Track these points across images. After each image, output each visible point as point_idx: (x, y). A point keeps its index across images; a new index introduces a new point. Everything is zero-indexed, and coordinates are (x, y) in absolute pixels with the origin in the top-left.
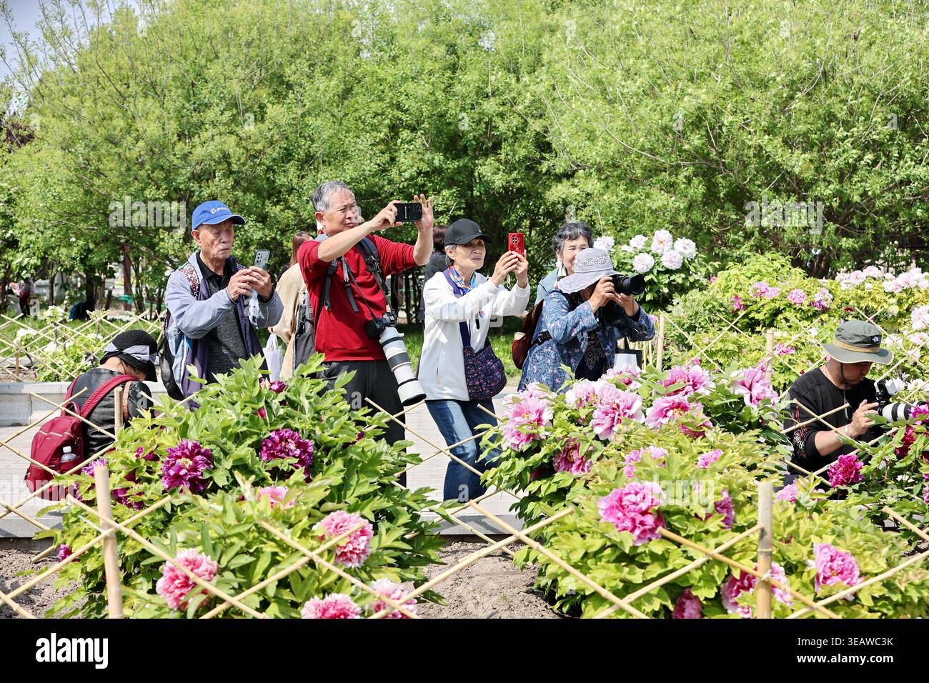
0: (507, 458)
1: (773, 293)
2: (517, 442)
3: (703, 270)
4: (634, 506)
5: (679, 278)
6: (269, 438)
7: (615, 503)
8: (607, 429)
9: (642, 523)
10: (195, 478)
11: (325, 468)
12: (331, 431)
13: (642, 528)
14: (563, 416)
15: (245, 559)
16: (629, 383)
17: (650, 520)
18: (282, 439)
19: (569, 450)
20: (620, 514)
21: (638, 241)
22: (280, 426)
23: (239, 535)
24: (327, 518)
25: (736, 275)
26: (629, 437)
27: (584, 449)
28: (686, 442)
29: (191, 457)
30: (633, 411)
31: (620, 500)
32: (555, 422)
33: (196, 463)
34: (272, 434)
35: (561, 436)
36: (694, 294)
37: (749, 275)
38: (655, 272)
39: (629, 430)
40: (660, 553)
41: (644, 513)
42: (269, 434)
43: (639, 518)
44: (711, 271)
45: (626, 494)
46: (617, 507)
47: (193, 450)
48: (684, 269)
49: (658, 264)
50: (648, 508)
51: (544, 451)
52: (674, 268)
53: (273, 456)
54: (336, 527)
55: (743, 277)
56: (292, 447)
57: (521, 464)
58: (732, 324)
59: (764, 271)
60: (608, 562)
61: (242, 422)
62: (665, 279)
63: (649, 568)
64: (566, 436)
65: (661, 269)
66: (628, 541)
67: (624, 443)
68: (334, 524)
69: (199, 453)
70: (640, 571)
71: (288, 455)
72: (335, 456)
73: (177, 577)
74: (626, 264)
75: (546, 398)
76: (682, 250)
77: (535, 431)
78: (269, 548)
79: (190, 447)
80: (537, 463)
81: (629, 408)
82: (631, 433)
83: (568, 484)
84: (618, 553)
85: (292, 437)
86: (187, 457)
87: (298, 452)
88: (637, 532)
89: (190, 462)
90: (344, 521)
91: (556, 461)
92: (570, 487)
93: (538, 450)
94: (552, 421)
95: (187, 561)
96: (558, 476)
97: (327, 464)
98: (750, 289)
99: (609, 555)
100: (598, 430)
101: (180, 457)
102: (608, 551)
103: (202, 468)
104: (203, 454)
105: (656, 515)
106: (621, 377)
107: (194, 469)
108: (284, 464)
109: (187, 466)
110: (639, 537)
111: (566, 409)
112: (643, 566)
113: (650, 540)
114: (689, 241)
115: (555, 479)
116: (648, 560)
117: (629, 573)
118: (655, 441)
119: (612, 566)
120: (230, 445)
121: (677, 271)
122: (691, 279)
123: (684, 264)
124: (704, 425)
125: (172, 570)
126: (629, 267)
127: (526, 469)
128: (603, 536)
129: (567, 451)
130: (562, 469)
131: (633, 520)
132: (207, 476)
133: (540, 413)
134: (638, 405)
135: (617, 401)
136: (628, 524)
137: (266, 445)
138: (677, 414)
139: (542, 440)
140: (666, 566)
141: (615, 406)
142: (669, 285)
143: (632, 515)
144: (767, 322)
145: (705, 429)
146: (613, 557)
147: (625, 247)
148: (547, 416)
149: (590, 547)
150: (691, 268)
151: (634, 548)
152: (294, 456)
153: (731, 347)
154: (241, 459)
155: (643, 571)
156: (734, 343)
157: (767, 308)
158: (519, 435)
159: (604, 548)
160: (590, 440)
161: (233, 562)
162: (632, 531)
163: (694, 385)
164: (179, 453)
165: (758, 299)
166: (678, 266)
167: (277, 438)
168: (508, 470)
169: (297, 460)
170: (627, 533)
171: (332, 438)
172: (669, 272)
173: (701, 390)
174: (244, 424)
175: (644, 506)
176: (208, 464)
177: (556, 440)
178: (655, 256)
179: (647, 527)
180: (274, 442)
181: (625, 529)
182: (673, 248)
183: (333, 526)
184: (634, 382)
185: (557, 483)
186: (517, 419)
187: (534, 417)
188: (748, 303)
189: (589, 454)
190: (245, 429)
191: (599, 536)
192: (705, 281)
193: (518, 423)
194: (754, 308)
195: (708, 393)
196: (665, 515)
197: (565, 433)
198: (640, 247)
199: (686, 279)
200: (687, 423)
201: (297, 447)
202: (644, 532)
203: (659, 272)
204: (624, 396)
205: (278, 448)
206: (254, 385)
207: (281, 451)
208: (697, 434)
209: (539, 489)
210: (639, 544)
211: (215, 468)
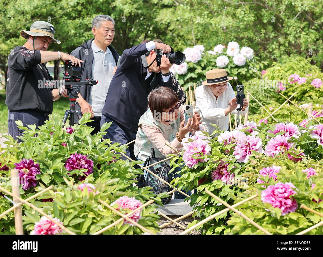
0: (185, 172)
1: (302, 81)
2: (191, 164)
3: (258, 66)
4: (281, 195)
5: (243, 71)
6: (70, 158)
7: (270, 193)
8: (243, 157)
9: (285, 204)
10: (32, 179)
11: (100, 175)
12: (103, 155)
13: (285, 206)
14: (217, 149)
15: (78, 221)
16: (251, 131)
17: (289, 202)
18: (77, 159)
19: (221, 168)
20: (273, 199)
21: (219, 48)
22: (75, 152)
23: (74, 208)
24: (118, 200)
25: (279, 70)
26: (259, 161)
27: (230, 167)
28: (292, 164)
29: (28, 168)
30: (257, 147)
31: (273, 192)
32: (213, 153)
33: (32, 171)
34: (72, 156)
35: (216, 160)
36: (255, 81)
37: (286, 69)
38: (229, 67)
39: (260, 157)
40: (295, 219)
41: (287, 198)
42: (69, 156)
43: (284, 201)
44: (262, 67)
45: (277, 188)
46: (272, 195)
47: (29, 164)
48: (247, 65)
49: (231, 62)
50: (288, 196)
51: (207, 168)
52: (240, 65)
53: (73, 168)
54: (124, 204)
55: (282, 71)
56: (83, 163)
57: (193, 176)
58: (289, 99)
59: (295, 67)
60: (267, 224)
61: (54, 149)
62: (235, 72)
63: (289, 227)
64: (219, 160)
65: (233, 66)
66: (278, 212)
67: (257, 164)
68: (123, 202)
69: (32, 166)
70: (285, 229)
71: (81, 167)
72: (105, 168)
73: (42, 230)
74: (211, 62)
75: (207, 139)
76: (245, 54)
77: (202, 157)
78: (91, 215)
79: (28, 162)
80: (202, 175)
81: (255, 145)
82: (261, 158)
83: (220, 187)
84: (272, 219)
85: (82, 157)
86: (26, 168)
87: (86, 166)
88: (283, 208)
89: (28, 171)
90: (128, 201)
91: (213, 174)
92: (221, 189)
93: (203, 168)
94: (211, 152)
95: (47, 221)
96: (215, 182)
97: (101, 173)
98: (289, 78)
99: (267, 220)
100: (238, 157)
101: (22, 168)
102: (267, 218)
103: (35, 174)
104: (35, 166)
105: (292, 199)
106: (247, 128)
107: (31, 174)
108: (81, 172)
109: (27, 173)
110: (284, 211)
111: (219, 145)
112: (286, 226)
113: (289, 212)
114: (249, 49)
115: (213, 184)
116: (288, 223)
117: (279, 229)
118: (274, 163)
119: (270, 226)
120: (50, 162)
121: (243, 67)
122: (251, 72)
123: (246, 63)
124: (300, 155)
125: (39, 226)
126: (213, 64)
127: (196, 179)
128: (264, 210)
129: (220, 168)
130: (216, 178)
131: (281, 202)
132: (38, 178)
133: (204, 148)
134: (260, 144)
135: (248, 141)
136: (278, 204)
137: (69, 162)
138: (282, 149)
139: (205, 162)
140: (298, 226)
141: (247, 144)
142: (238, 75)
143: (281, 199)
144: (299, 98)
145: (302, 157)
146: (270, 222)
147: (210, 52)
148: (208, 149)
149: (257, 216)
150: (251, 65)
151: (282, 217)
152: (84, 168)
153: (286, 112)
154: (56, 169)
155: (286, 228)
156: (288, 110)
157: (299, 90)
158: (192, 160)
159: (264, 217)
160: (233, 162)
161: (72, 222)
162: (280, 208)
163: (290, 133)
164: (22, 166)
165: (294, 84)
166: (243, 64)
167: (75, 158)
168: (186, 179)
169: (87, 170)
170: (277, 209)
171: (103, 159)
172: (237, 67)
173: (294, 135)
174: (56, 150)
175: (286, 195)
176: (38, 172)
177: (213, 162)
178: (229, 57)
179: (288, 206)
180: (73, 161)
181: (276, 207)
182: (240, 53)
183: (122, 204)
184: (254, 131)
185: (214, 186)
186: (192, 151)
187: (200, 150)
188: (288, 87)
189: (233, 170)
190: (56, 153)
191: (262, 210)
192: (258, 73)
193: (192, 153)
194: (291, 89)
195: (298, 137)
196: (296, 200)
197: (218, 159)
198: (220, 52)
199: (248, 71)
200: (291, 153)
201: (86, 163)
202: (286, 208)
203: (231, 67)
204: (252, 139)
205: (76, 164)
206: (60, 130)
207: (77, 165)
208: (297, 159)
209: (204, 189)
210: (284, 215)
211: (42, 174)
